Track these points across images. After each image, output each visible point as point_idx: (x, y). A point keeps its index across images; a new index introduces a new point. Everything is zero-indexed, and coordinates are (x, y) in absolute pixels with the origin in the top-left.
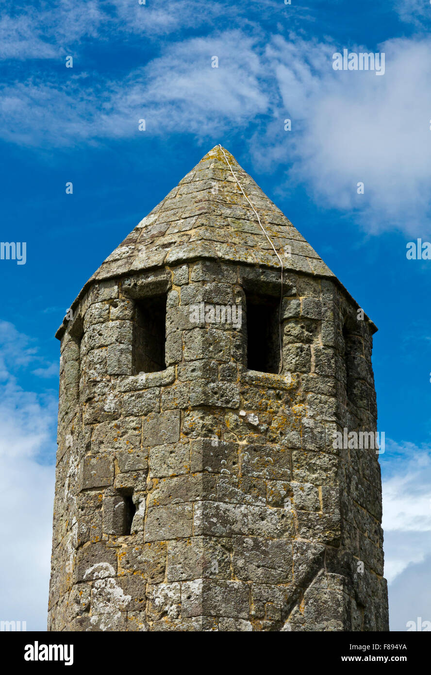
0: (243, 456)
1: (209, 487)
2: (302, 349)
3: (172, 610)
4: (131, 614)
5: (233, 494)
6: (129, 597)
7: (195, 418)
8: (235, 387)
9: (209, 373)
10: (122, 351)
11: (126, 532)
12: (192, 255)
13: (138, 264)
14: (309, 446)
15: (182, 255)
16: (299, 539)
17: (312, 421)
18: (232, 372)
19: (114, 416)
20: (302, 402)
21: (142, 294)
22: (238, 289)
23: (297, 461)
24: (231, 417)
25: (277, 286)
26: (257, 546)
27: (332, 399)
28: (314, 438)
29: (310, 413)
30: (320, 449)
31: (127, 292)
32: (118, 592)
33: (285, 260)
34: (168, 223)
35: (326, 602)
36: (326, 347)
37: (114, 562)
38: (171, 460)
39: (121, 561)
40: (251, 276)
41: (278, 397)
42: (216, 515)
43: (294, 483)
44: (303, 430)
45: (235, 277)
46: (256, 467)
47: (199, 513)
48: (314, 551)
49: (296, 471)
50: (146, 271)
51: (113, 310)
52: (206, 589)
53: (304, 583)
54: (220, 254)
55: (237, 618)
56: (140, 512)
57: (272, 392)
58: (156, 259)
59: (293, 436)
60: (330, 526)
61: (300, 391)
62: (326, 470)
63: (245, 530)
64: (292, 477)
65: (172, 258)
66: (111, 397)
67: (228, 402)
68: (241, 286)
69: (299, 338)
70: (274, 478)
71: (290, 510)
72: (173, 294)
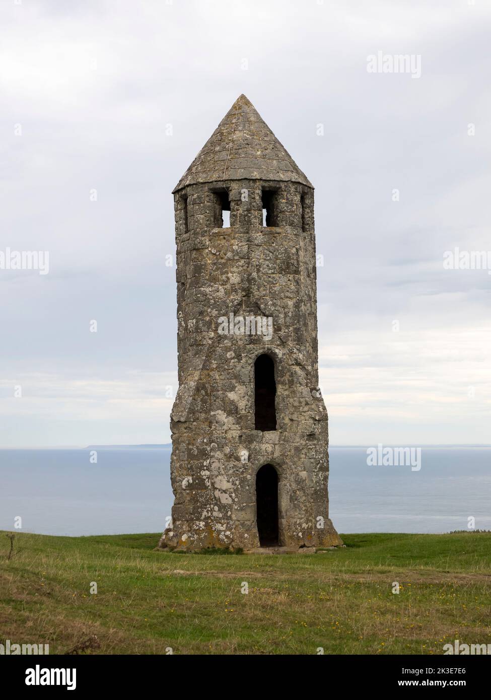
0: (210, 267)
3: (191, 330)
4: (185, 332)
5: (206, 284)
6: (185, 325)
8: (206, 238)
9: (196, 234)
13: (180, 187)
14: (236, 258)
16: (232, 297)
17: (237, 247)
18: (205, 232)
21: (185, 197)
22: (206, 194)
23: (231, 265)
24: (206, 251)
25: (223, 188)
26: (215, 303)
27: (246, 235)
28: (237, 254)
29: (236, 244)
30: (240, 258)
31: (181, 197)
33: (225, 176)
36: (244, 211)
38: (190, 272)
40: (213, 186)
41: (225, 238)
43: (230, 275)
44: (233, 251)
45: (206, 189)
46: (215, 271)
48: (237, 301)
49: (231, 269)
50: (182, 189)
51: (178, 206)
52: (197, 322)
55: (208, 332)
57: (221, 237)
59: (229, 254)
60: (243, 290)
61: (233, 234)
63: (211, 297)
64: (229, 272)
65: (186, 183)
67: (204, 246)
68: (210, 191)
70: (222, 274)
71: (228, 286)
72: (188, 200)
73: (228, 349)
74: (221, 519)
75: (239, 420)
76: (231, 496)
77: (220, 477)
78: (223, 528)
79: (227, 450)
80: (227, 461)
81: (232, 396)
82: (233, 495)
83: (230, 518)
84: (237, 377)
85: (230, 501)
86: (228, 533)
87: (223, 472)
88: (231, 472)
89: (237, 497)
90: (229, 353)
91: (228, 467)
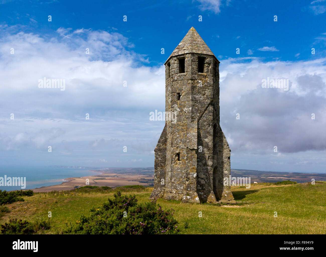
0: (198, 87)
1: (192, 93)
2: (207, 69)
3: (187, 112)
4: (180, 113)
5: (196, 94)
6: (180, 110)
7: (190, 81)
8: (196, 76)
9: (192, 73)
10: (177, 69)
11: (179, 100)
12: (189, 52)
13: (180, 53)
14: (208, 85)
15: (188, 52)
16: (206, 101)
17: (209, 81)
18: (196, 73)
19: (176, 81)
20: (207, 78)
21: (181, 59)
22: (197, 58)
23: (206, 88)
24: (196, 81)
25: (204, 57)
26: (200, 102)
27: (212, 77)
28: (209, 84)
29: (209, 80)
30: (210, 86)
31: (178, 58)
32: (178, 109)
33: (205, 52)
35: (210, 110)
36: (212, 68)
37: (177, 105)
38: (186, 88)
39: (178, 104)
40: (199, 56)
41: (204, 77)
42: (194, 97)
43: (206, 92)
44: (207, 83)
45: (197, 56)
46: (200, 89)
47: (191, 97)
48: (209, 102)
49: (206, 90)
50: (181, 55)
51: (176, 62)
52: (192, 109)
53: (207, 108)
54: (194, 52)
55: (197, 113)
56: (181, 97)
57: (202, 76)
58: (183, 53)
60: (211, 98)
61: (207, 76)
62: (211, 89)
63: (198, 100)
64: (205, 91)
65: (186, 53)
66: (176, 77)
67: (195, 78)
68: (198, 58)
69: (207, 67)
70: (203, 91)
71: (205, 96)
72: (186, 59)
73: (204, 121)
74: (200, 190)
75: (209, 150)
76: (205, 181)
77: (201, 173)
78: (202, 194)
79: (204, 162)
80: (204, 166)
81: (206, 140)
82: (206, 180)
83: (205, 189)
84: (208, 133)
85: (204, 183)
86: (205, 196)
87: (202, 171)
88: (205, 170)
89: (207, 181)
90: (206, 123)
91: (204, 169)
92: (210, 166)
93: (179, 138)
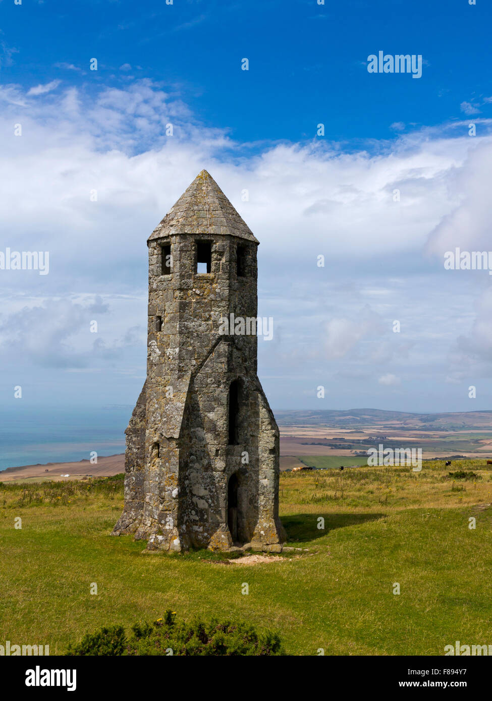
0: (194, 305)
1: (181, 317)
2: (217, 263)
3: (171, 357)
4: (161, 358)
5: (190, 319)
6: (160, 352)
7: (177, 293)
8: (192, 281)
9: (182, 277)
10: (158, 267)
11: (160, 331)
12: (176, 233)
13: (161, 235)
14: (218, 299)
16: (213, 332)
17: (219, 290)
18: (190, 275)
20: (216, 283)
21: (164, 245)
22: (193, 244)
23: (213, 305)
24: (190, 292)
25: (208, 240)
26: (198, 335)
27: (228, 281)
28: (220, 296)
29: (219, 287)
30: (222, 300)
31: (159, 244)
32: (157, 350)
33: (211, 230)
34: (176, 213)
35: (222, 352)
36: (226, 261)
37: (156, 340)
38: (171, 307)
39: (158, 340)
40: (198, 238)
41: (207, 282)
42: (184, 327)
43: (212, 313)
44: (216, 293)
45: (192, 239)
46: (198, 309)
47: (178, 326)
49: (213, 308)
50: (164, 238)
51: (155, 251)
52: (180, 351)
53: (214, 346)
54: (186, 231)
55: (190, 360)
56: (163, 325)
57: (205, 281)
58: (167, 233)
59: (212, 296)
61: (216, 280)
62: (224, 307)
63: (194, 331)
64: (211, 311)
65: (172, 233)
66: (155, 284)
67: (188, 287)
68: (194, 242)
69: (216, 259)
70: (205, 312)
71: (210, 322)
72: (172, 247)
73: (208, 376)
74: (198, 521)
75: (217, 436)
76: (207, 502)
77: (197, 486)
78: (201, 529)
79: (205, 462)
80: (205, 471)
81: (211, 415)
82: (210, 501)
83: (207, 520)
84: (217, 400)
85: (206, 506)
86: (206, 534)
87: (201, 481)
88: (208, 480)
89: (213, 502)
90: (210, 379)
91: (206, 477)
92: (220, 470)
93: (159, 411)
